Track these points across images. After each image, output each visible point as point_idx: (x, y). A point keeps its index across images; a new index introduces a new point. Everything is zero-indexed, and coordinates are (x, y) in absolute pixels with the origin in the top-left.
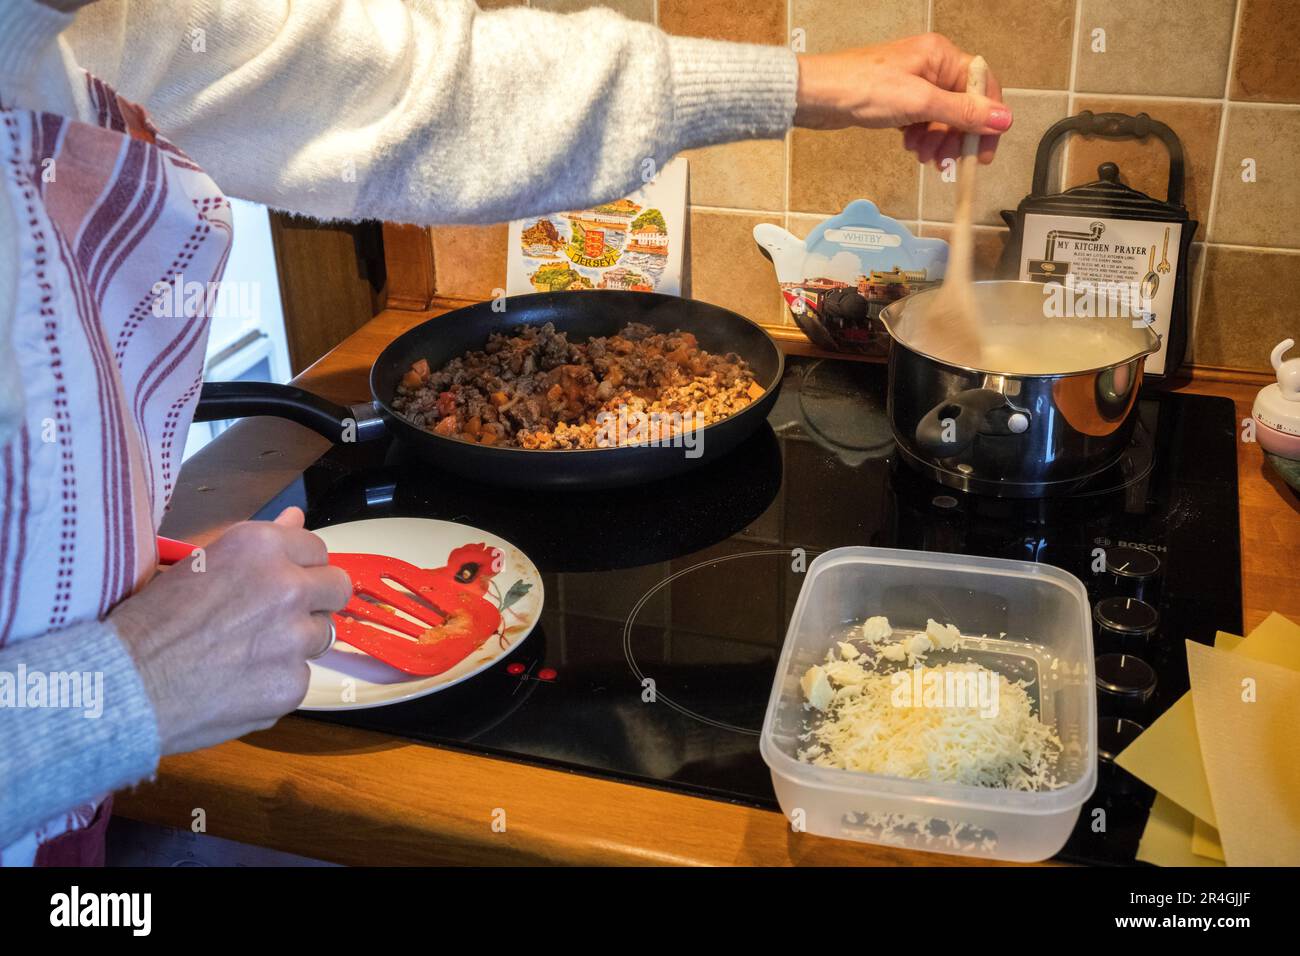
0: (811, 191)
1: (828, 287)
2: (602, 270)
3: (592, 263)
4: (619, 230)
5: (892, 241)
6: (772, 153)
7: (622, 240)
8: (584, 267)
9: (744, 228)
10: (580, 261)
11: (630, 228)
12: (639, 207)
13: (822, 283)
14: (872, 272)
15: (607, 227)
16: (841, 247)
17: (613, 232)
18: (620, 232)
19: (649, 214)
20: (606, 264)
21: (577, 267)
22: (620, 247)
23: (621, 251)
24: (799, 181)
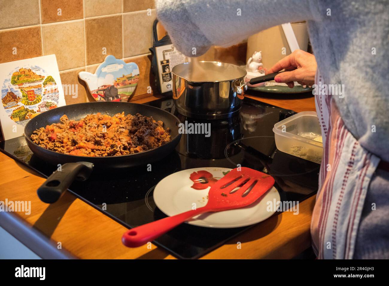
0: (94, 56)
1: (106, 88)
2: (37, 105)
3: (33, 103)
4: (39, 87)
5: (120, 67)
6: (81, 46)
7: (41, 91)
8: (30, 106)
9: (74, 76)
10: (28, 104)
11: (43, 86)
12: (44, 77)
13: (103, 87)
14: (117, 78)
15: (34, 88)
16: (107, 73)
17: (37, 89)
18: (39, 88)
19: (48, 78)
20: (38, 102)
21: (27, 107)
22: (41, 94)
23: (42, 95)
24: (90, 54)
